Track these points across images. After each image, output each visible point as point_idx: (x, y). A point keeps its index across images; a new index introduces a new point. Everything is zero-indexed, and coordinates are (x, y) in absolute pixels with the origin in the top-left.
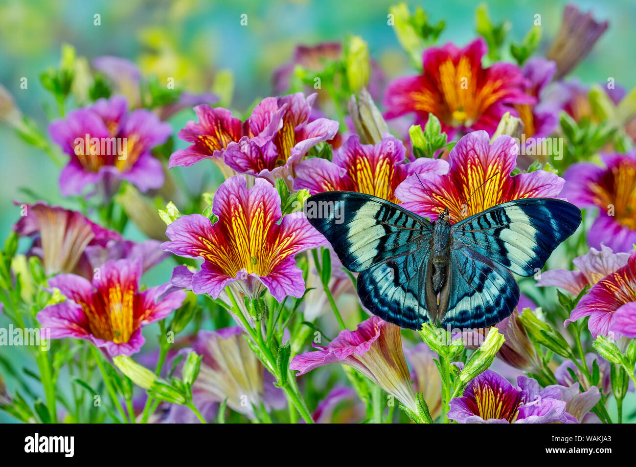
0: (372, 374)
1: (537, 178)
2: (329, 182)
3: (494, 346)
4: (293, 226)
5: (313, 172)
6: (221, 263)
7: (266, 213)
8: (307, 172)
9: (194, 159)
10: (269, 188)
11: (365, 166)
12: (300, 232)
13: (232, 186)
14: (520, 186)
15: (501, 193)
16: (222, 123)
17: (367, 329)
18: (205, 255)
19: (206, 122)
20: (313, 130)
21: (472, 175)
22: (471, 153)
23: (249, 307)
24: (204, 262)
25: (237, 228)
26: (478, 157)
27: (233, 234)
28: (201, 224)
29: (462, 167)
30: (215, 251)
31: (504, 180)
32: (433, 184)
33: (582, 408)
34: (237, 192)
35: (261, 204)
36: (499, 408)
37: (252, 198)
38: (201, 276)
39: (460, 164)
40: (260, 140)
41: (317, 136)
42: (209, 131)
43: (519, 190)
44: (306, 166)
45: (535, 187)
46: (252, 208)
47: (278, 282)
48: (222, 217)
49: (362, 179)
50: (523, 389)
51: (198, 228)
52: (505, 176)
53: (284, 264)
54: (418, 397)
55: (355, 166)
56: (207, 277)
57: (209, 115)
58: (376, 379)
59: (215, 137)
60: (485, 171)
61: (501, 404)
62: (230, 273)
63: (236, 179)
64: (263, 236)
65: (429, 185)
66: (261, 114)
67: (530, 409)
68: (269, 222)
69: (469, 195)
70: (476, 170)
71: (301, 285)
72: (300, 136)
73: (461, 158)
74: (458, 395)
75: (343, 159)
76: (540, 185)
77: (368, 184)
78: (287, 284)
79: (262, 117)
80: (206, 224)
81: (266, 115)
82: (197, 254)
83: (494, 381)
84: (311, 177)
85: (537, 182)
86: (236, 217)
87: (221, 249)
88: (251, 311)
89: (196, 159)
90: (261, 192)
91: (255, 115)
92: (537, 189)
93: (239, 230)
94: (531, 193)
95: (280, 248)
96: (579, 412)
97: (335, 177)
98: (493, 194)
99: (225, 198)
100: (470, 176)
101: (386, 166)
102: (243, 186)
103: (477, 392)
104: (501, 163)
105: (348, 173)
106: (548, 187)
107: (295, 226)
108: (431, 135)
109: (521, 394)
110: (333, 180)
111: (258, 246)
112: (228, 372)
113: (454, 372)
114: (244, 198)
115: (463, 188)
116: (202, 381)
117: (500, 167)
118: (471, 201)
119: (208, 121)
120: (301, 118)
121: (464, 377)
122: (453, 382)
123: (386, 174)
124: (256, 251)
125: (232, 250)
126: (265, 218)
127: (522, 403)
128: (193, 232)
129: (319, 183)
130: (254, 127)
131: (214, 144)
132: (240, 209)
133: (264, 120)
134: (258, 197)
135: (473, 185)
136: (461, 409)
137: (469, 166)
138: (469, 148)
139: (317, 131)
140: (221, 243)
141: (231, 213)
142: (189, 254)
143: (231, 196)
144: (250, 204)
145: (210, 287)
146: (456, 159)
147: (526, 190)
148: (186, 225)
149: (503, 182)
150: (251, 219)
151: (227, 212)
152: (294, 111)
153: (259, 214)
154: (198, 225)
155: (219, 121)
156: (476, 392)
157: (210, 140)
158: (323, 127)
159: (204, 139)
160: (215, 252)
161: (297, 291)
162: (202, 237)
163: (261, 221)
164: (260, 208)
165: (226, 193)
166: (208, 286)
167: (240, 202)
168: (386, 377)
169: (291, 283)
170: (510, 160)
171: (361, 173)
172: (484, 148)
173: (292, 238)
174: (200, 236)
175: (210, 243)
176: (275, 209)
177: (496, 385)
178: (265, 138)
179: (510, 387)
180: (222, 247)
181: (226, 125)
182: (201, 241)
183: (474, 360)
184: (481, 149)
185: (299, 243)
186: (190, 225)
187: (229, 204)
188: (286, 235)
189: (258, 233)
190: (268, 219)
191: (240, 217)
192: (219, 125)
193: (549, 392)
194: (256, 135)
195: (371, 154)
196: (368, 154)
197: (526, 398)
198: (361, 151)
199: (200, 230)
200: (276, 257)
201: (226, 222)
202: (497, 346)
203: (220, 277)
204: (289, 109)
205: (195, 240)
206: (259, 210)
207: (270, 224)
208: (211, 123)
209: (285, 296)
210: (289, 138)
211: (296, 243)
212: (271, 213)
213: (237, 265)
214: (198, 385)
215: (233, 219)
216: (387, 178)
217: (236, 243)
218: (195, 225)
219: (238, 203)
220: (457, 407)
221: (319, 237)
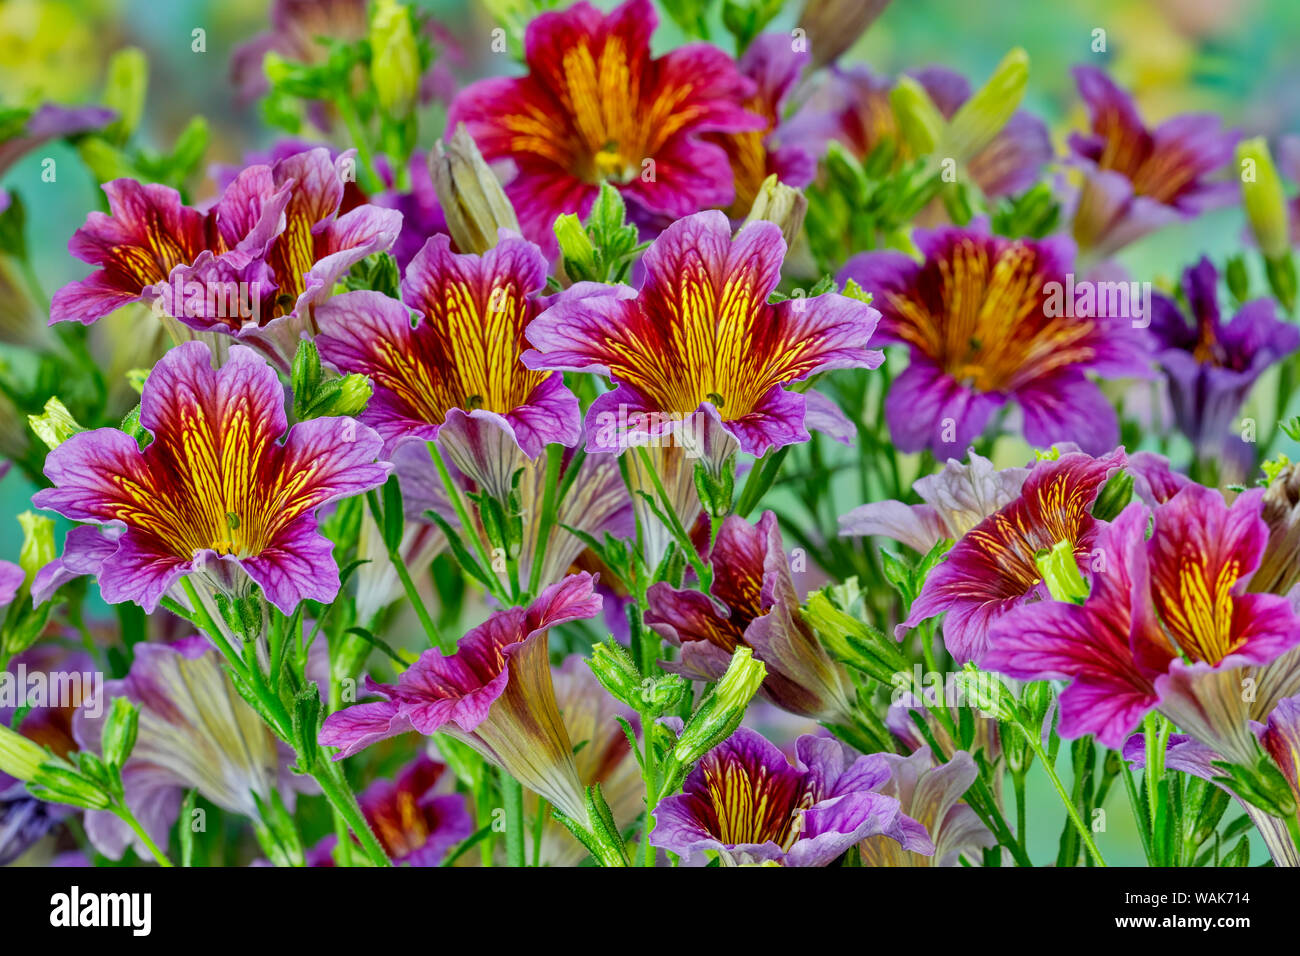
0: (493, 751)
1: (824, 310)
2: (387, 341)
3: (743, 687)
4: (312, 447)
5: (354, 321)
6: (163, 530)
7: (254, 421)
8: (342, 322)
9: (101, 305)
10: (258, 368)
11: (464, 301)
12: (327, 460)
13: (180, 366)
14: (789, 325)
15: (749, 340)
16: (161, 220)
17: (477, 649)
18: (127, 515)
19: (127, 215)
20: (350, 231)
21: (689, 302)
22: (691, 256)
23: (228, 614)
24: (126, 531)
25: (195, 454)
26: (705, 265)
27: (187, 467)
28: (119, 450)
29: (669, 284)
30: (150, 504)
31: (756, 312)
32: (606, 319)
33: (941, 796)
34: (190, 377)
35: (243, 401)
36: (762, 808)
37: (223, 388)
38: (120, 561)
39: (664, 278)
40: (238, 256)
41: (358, 244)
42: (134, 235)
43: (787, 333)
44: (339, 308)
45: (821, 327)
46: (224, 410)
47: (284, 570)
48: (162, 433)
49: (458, 330)
50: (809, 764)
51: (111, 457)
52: (758, 303)
53: (294, 530)
54: (591, 795)
55: (443, 301)
56: (133, 563)
57: (133, 201)
58: (500, 760)
59: (148, 248)
60: (718, 295)
61: (764, 800)
62: (183, 549)
63: (189, 349)
64: (249, 468)
65: (599, 321)
66: (240, 202)
67: (827, 815)
68: (260, 439)
69: (685, 344)
70: (697, 291)
71: (330, 575)
72: (323, 244)
73: (668, 267)
74: (672, 789)
75: (417, 289)
76: (830, 323)
77: (471, 341)
78: (302, 575)
79: (242, 206)
80: (129, 448)
81: (252, 203)
82: (111, 513)
83: (749, 751)
84: (349, 331)
85: (824, 318)
86: (190, 430)
87: (162, 501)
88: (233, 623)
89: (105, 305)
90: (241, 376)
91: (227, 203)
92: (823, 333)
93: (198, 457)
94: (811, 340)
95: (285, 495)
96: (934, 805)
97: (401, 329)
98: (734, 342)
99: (167, 392)
100: (685, 304)
101: (508, 301)
102: (204, 364)
103: (714, 780)
104: (751, 277)
105: (428, 320)
106: (846, 327)
107: (316, 446)
108: (605, 228)
109: (807, 777)
110: (398, 334)
111: (241, 489)
112: (202, 727)
113: (662, 741)
114: (207, 388)
115: (671, 329)
116: (146, 746)
117: (747, 286)
118: (687, 357)
119: (131, 215)
120: (325, 203)
121: (684, 753)
122: (661, 759)
123: (509, 316)
124: (238, 499)
125: (185, 501)
126: (253, 430)
127: (809, 794)
128: (102, 467)
129: (368, 344)
130: (228, 228)
131: (145, 265)
132: (200, 414)
133: (248, 212)
134: (235, 388)
135: (692, 323)
136: (679, 821)
137: (684, 282)
138: (685, 246)
139: (359, 232)
140: (161, 486)
141: (180, 422)
142: (92, 514)
143: (180, 387)
144: (221, 402)
145: (139, 586)
146: (658, 268)
147: (801, 334)
148: (87, 453)
149: (753, 317)
150: (223, 435)
151: (172, 421)
152: (309, 188)
153: (240, 423)
154: (110, 451)
155: (155, 215)
156: (712, 781)
157: (136, 256)
158: (371, 223)
159: (125, 256)
160: (149, 507)
161: (322, 588)
162: (121, 476)
163: (244, 438)
164: (242, 409)
165: (169, 379)
166: (134, 584)
167: (199, 400)
168: (522, 756)
169: (309, 572)
170: (769, 272)
171: (455, 317)
172: (718, 247)
173: (312, 472)
174: (117, 474)
175: (137, 488)
176: (273, 410)
177: (754, 760)
178: (248, 251)
179: (783, 763)
180: (164, 496)
181: (169, 223)
182: (120, 486)
183: (703, 718)
184: (712, 249)
185: (326, 482)
186: (94, 451)
187: (175, 405)
188: (297, 466)
189: (238, 464)
190: (258, 434)
191: (199, 431)
192: (155, 223)
193: (865, 767)
194: (232, 246)
195: (474, 275)
196: (468, 274)
197: (818, 784)
198: (453, 271)
199: (115, 462)
200: (279, 513)
201: (171, 441)
202: (749, 688)
203: (161, 561)
204: (300, 185)
205: (106, 484)
206: (239, 414)
207: (263, 443)
208: (138, 219)
209: (298, 601)
210: (302, 246)
211: (319, 484)
212: (264, 421)
213: (197, 530)
214: (138, 754)
215: (185, 434)
216: (510, 325)
217: (193, 483)
218: (104, 451)
219: (194, 402)
220: (672, 818)
221: (367, 470)
